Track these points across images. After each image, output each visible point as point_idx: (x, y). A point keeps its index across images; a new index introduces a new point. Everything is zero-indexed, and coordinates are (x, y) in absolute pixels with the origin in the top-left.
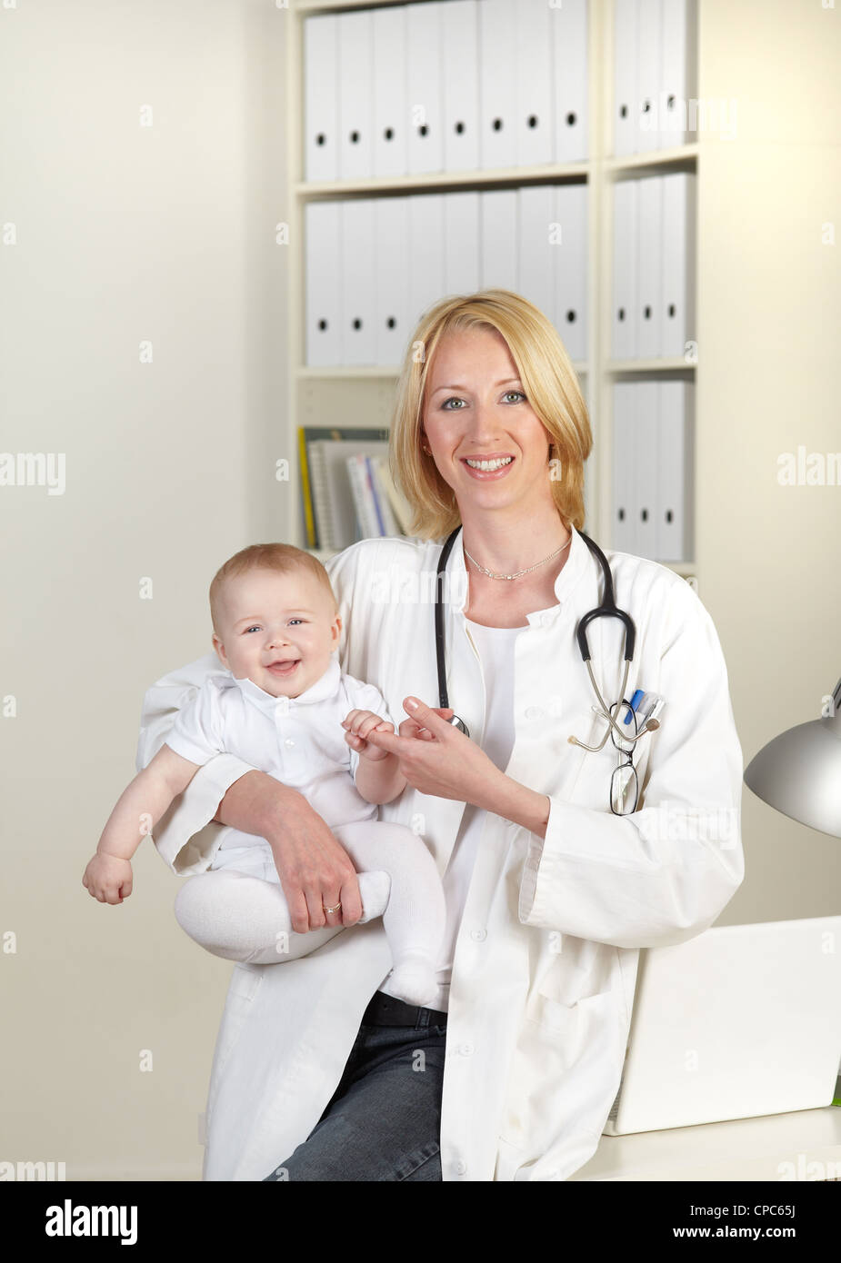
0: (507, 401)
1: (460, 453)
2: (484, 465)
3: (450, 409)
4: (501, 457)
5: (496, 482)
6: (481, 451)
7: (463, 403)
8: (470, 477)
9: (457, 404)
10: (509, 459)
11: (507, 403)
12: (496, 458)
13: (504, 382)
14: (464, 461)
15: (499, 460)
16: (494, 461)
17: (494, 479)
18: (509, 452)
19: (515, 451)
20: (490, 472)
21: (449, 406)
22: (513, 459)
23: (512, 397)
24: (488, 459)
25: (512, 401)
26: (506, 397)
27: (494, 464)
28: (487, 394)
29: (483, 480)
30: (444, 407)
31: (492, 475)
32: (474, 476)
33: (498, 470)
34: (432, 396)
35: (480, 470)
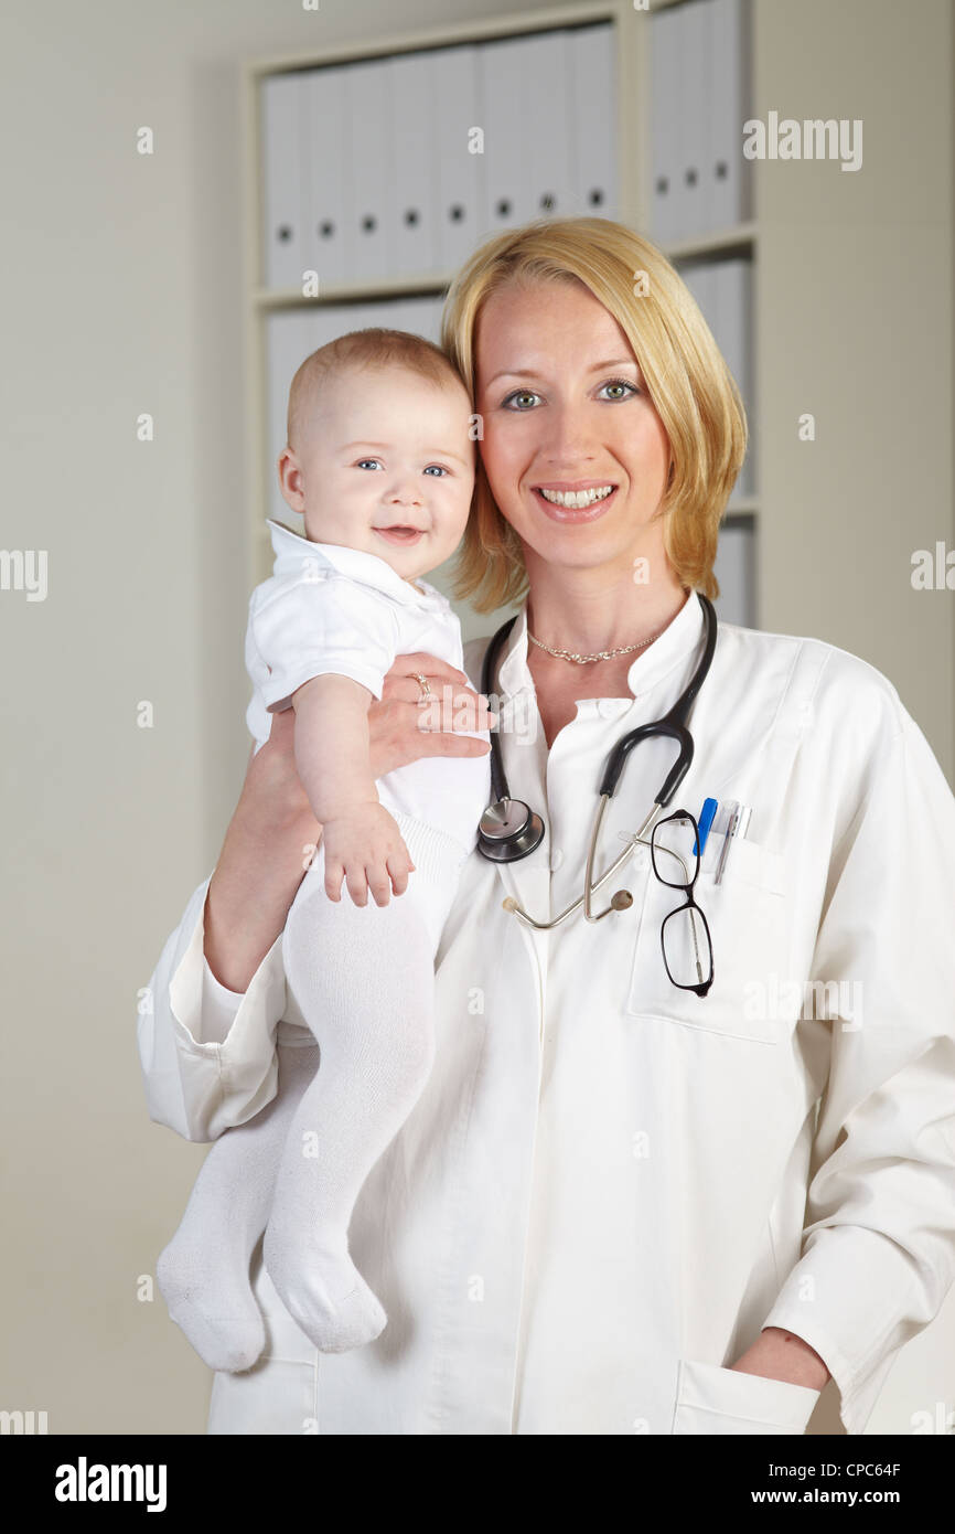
0: (607, 397)
1: (531, 480)
2: (568, 499)
3: (515, 409)
4: (596, 487)
5: (588, 525)
6: (565, 476)
7: (536, 398)
8: (547, 519)
9: (526, 400)
10: (609, 489)
11: (605, 400)
12: (588, 488)
13: (602, 366)
14: (538, 492)
15: (592, 490)
16: (585, 492)
17: (584, 520)
18: (607, 478)
19: (618, 476)
20: (578, 509)
21: (514, 403)
22: (615, 488)
23: (615, 391)
24: (576, 489)
25: (615, 397)
26: (604, 391)
27: (585, 497)
28: (574, 387)
29: (566, 521)
30: (505, 404)
31: (578, 515)
32: (552, 516)
33: (591, 506)
34: (488, 385)
35: (561, 507)
